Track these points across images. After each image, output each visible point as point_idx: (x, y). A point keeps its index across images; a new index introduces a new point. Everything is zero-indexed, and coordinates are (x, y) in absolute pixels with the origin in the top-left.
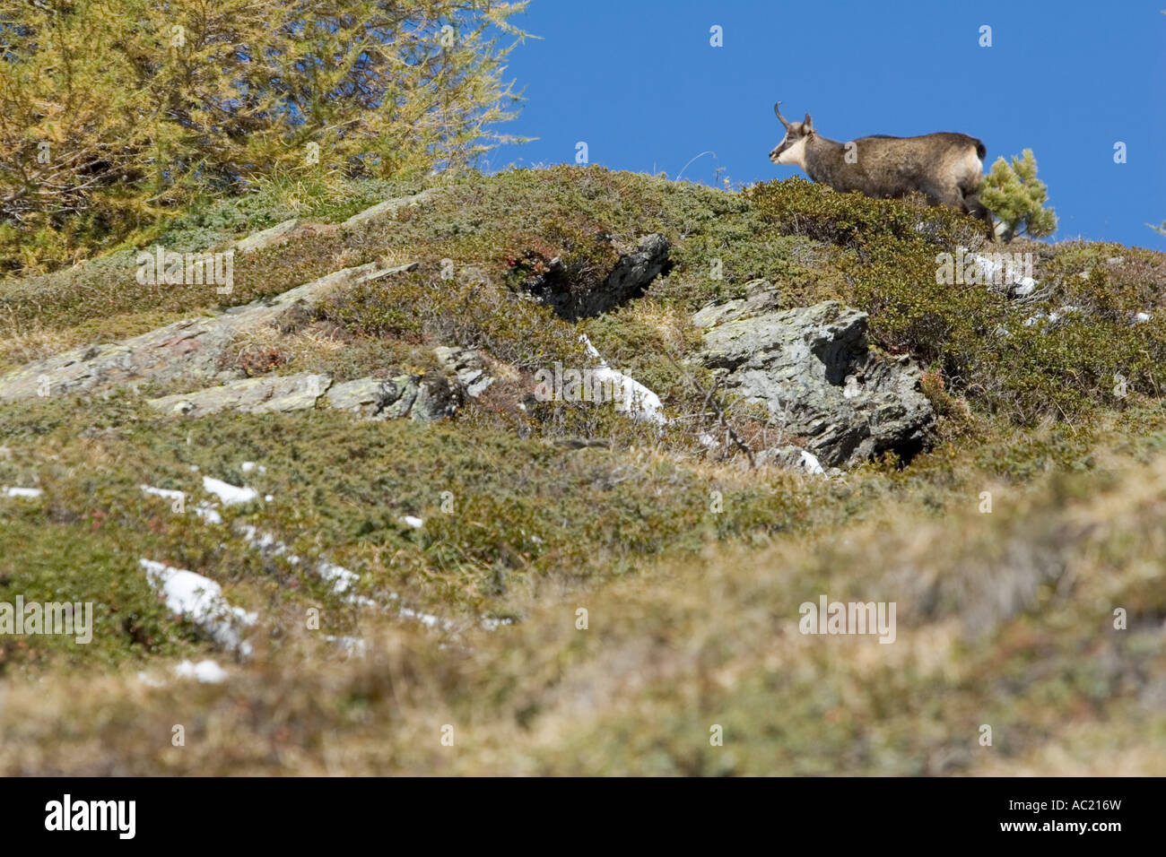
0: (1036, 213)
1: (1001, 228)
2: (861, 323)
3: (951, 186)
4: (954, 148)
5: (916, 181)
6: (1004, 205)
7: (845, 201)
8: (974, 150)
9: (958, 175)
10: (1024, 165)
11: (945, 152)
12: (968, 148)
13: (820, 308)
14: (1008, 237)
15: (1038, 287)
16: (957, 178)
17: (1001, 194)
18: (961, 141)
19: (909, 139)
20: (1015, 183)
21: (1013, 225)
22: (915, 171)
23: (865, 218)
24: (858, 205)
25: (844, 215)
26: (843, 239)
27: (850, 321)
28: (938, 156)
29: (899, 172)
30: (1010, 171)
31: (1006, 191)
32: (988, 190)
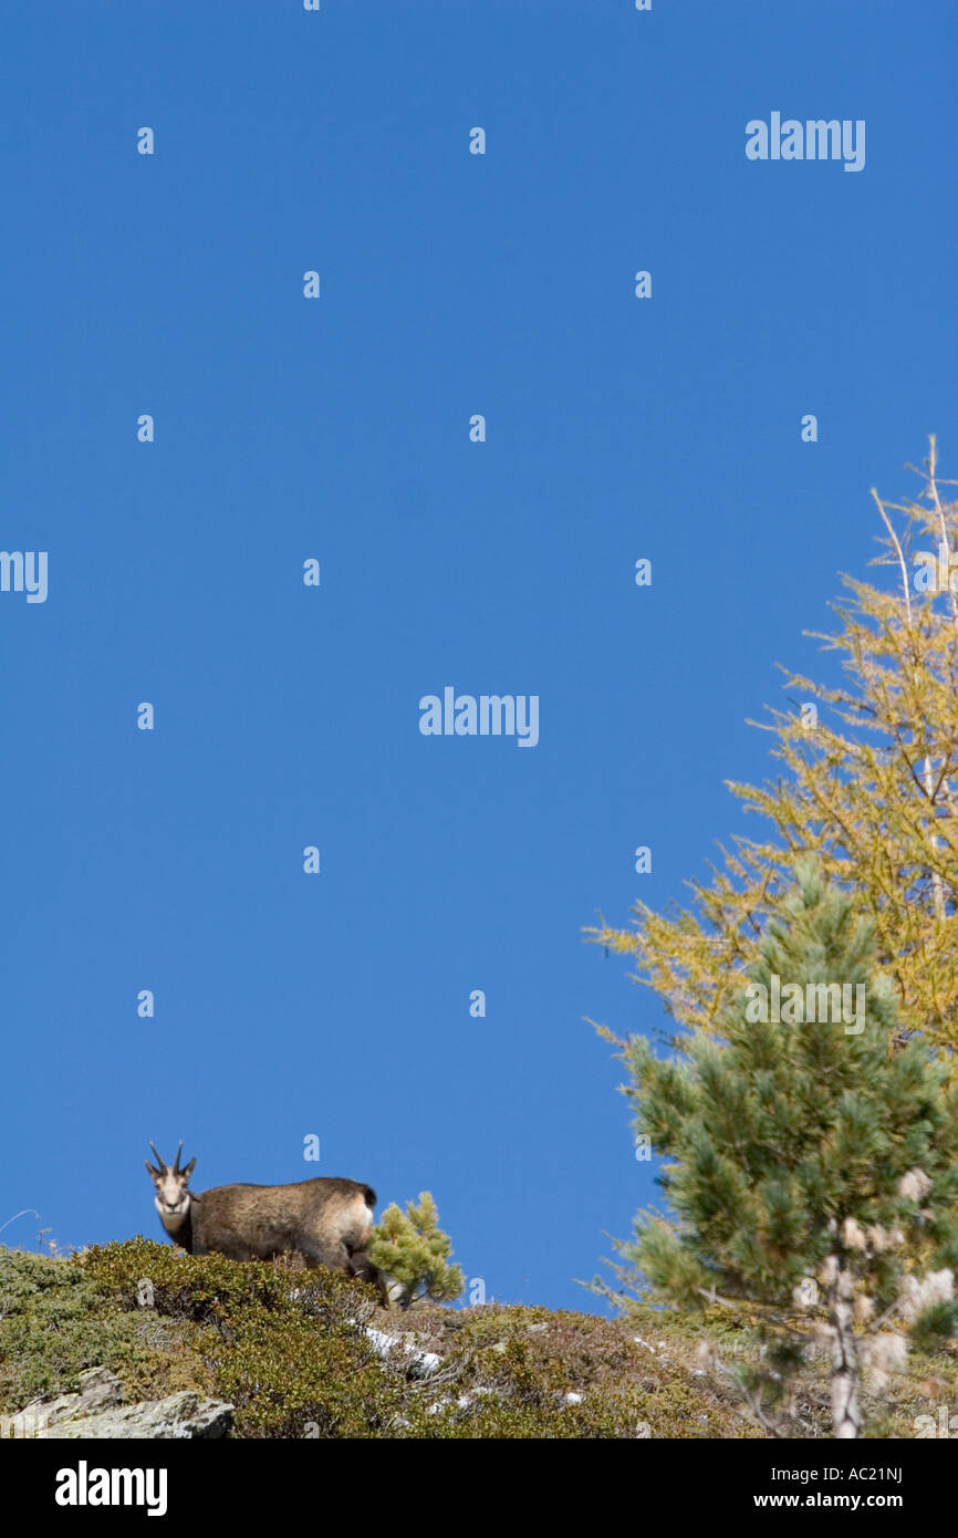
0: (438, 1271)
1: (395, 1291)
2: (227, 1418)
3: (334, 1242)
4: (337, 1196)
5: (292, 1238)
6: (399, 1263)
7: (201, 1265)
8: (361, 1199)
9: (343, 1228)
10: (421, 1213)
11: (325, 1200)
12: (354, 1196)
13: (173, 1401)
14: (405, 1301)
15: (444, 1365)
16: (341, 1232)
17: (394, 1248)
18: (345, 1187)
19: (282, 1187)
20: (411, 1235)
21: (411, 1288)
22: (289, 1226)
23: (226, 1286)
24: (218, 1270)
25: (201, 1283)
26: (200, 1313)
27: (212, 1416)
28: (317, 1206)
29: (272, 1227)
30: (404, 1220)
31: (401, 1245)
32: (379, 1245)
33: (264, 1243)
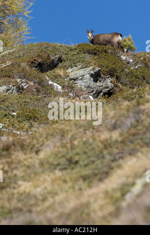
0: (132, 47)
1: (126, 50)
2: (100, 70)
5: (109, 42)
6: (126, 46)
7: (95, 47)
10: (129, 38)
11: (114, 36)
12: (119, 35)
13: (91, 68)
14: (127, 52)
15: (133, 61)
16: (117, 41)
17: (125, 43)
18: (117, 34)
19: (107, 34)
20: (128, 41)
21: (128, 49)
22: (109, 40)
23: (99, 50)
24: (98, 47)
25: (95, 49)
26: (95, 54)
27: (97, 70)
29: (106, 40)
30: (127, 39)
32: (123, 43)
33: (105, 43)
